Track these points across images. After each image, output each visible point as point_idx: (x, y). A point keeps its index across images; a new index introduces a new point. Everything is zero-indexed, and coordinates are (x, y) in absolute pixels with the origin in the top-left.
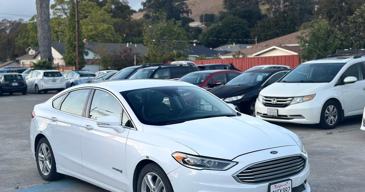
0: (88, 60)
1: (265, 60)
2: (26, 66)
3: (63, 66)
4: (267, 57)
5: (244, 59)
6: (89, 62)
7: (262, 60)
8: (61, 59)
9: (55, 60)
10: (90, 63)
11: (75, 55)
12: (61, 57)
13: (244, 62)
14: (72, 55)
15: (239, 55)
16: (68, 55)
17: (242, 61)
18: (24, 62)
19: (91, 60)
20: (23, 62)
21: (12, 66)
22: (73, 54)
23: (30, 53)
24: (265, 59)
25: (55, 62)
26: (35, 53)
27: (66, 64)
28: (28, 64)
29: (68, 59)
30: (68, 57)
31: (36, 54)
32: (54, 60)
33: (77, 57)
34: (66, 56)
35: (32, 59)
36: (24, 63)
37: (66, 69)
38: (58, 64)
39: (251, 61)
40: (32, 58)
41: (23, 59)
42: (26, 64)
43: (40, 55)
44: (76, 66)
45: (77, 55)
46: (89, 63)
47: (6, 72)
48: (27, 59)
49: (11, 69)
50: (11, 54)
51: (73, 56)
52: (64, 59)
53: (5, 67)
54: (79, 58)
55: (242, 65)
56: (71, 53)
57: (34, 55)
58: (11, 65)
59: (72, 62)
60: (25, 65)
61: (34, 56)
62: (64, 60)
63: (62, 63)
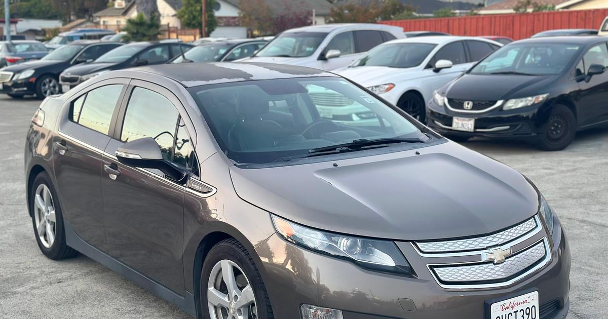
0: (220, 18)
1: (584, 17)
2: (110, 29)
3: (177, 28)
4: (589, 11)
5: (538, 15)
6: (221, 21)
7: (577, 17)
8: (173, 16)
9: (163, 17)
10: (222, 25)
11: (198, 8)
12: (173, 12)
13: (539, 20)
14: (193, 8)
15: (526, 8)
16: (187, 9)
17: (534, 19)
18: (107, 21)
19: (224, 20)
20: (104, 22)
21: (86, 27)
22: (196, 8)
23: (116, 6)
24: (586, 15)
25: (164, 21)
26: (126, 6)
27: (181, 25)
28: (114, 25)
29: (186, 16)
30: (187, 12)
31: (128, 6)
32: (161, 18)
33: (203, 12)
34: (183, 12)
35: (121, 17)
36: (106, 23)
37: (184, 33)
38: (168, 24)
39: (554, 18)
40: (120, 14)
41: (105, 16)
42: (111, 25)
43: (137, 8)
44: (201, 29)
45: (204, 8)
46: (221, 23)
47: (79, 38)
48: (112, 16)
49: (87, 34)
50: (77, 7)
51: (195, 10)
52: (179, 16)
53: (75, 29)
54: (207, 15)
55: (534, 27)
56: (192, 6)
57: (123, 8)
58: (84, 26)
59: (194, 22)
60: (109, 27)
61: (123, 11)
62: (179, 18)
63: (174, 23)
